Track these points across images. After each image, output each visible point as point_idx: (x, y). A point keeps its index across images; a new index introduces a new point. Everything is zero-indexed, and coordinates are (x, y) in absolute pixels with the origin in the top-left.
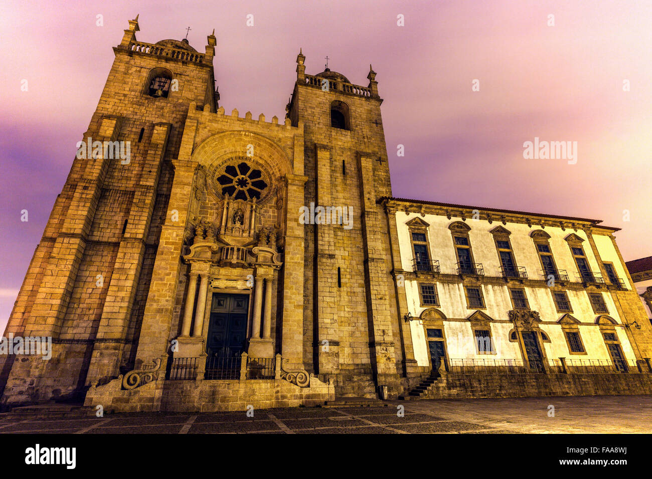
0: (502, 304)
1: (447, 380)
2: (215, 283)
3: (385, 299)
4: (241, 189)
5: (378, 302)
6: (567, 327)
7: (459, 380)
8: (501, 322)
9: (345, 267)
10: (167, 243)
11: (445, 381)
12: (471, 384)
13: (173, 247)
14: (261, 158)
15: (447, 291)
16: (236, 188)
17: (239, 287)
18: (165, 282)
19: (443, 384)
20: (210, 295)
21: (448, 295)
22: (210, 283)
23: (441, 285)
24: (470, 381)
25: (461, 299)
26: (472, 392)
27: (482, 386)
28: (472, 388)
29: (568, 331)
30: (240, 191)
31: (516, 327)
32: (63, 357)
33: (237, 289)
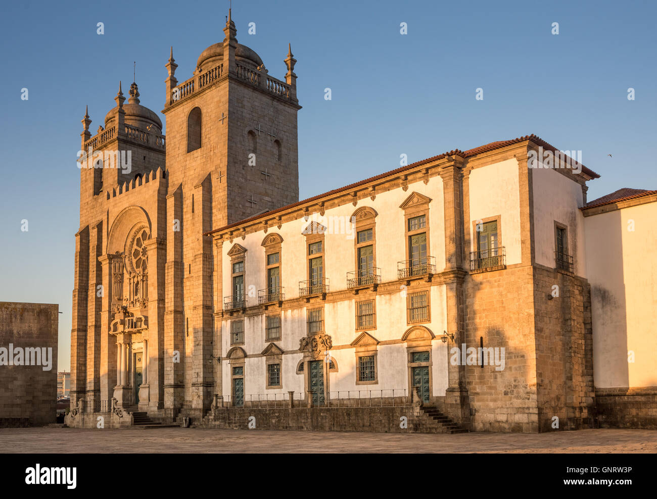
0: (297, 331)
1: (215, 413)
2: (134, 346)
3: (200, 345)
6: (363, 349)
7: (222, 413)
8: (293, 352)
11: (213, 414)
12: (229, 417)
13: (105, 326)
15: (252, 326)
19: (212, 417)
21: (252, 330)
22: (131, 347)
23: (248, 320)
24: (229, 414)
25: (262, 333)
26: (229, 423)
27: (236, 419)
28: (229, 420)
29: (361, 355)
30: (144, 260)
31: (305, 357)
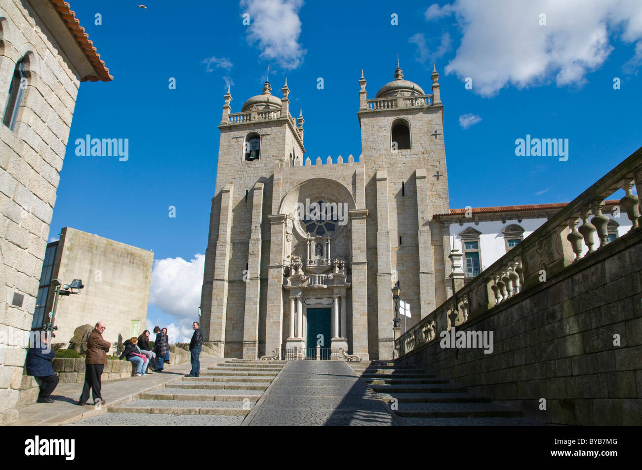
2: (308, 302)
3: (433, 304)
4: (320, 225)
5: (427, 306)
9: (404, 280)
10: (273, 278)
13: (276, 280)
14: (332, 195)
16: (316, 225)
17: (324, 303)
18: (275, 304)
20: (306, 310)
22: (304, 302)
30: (319, 226)
32: (229, 351)
33: (322, 304)
